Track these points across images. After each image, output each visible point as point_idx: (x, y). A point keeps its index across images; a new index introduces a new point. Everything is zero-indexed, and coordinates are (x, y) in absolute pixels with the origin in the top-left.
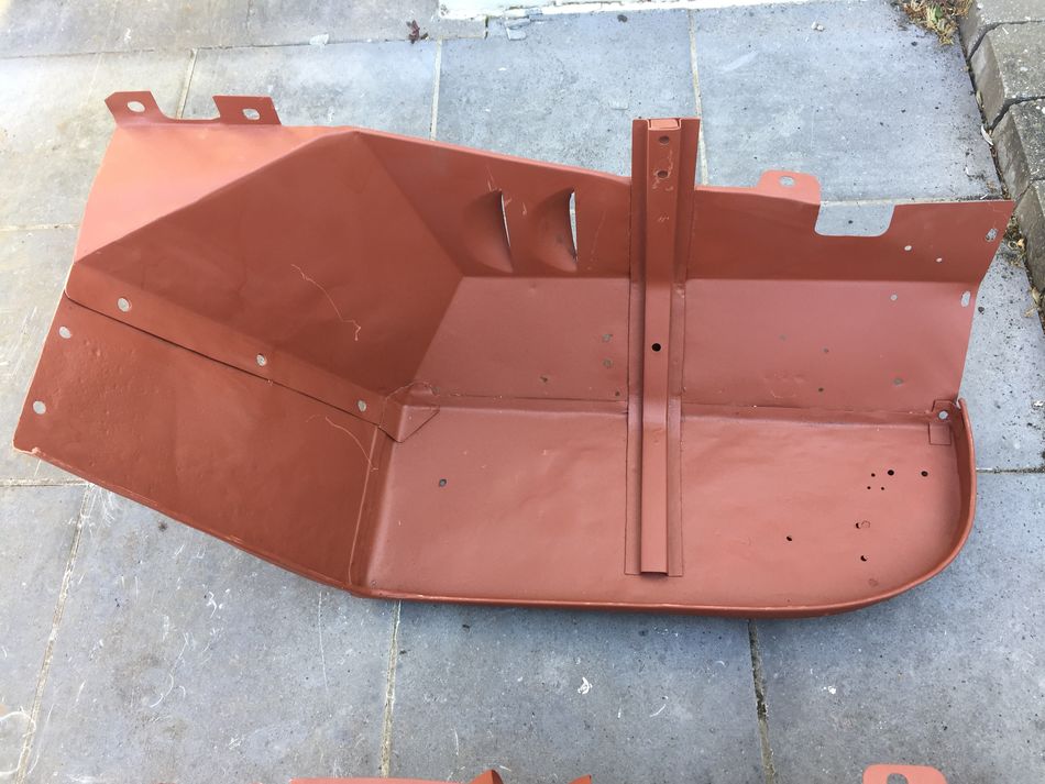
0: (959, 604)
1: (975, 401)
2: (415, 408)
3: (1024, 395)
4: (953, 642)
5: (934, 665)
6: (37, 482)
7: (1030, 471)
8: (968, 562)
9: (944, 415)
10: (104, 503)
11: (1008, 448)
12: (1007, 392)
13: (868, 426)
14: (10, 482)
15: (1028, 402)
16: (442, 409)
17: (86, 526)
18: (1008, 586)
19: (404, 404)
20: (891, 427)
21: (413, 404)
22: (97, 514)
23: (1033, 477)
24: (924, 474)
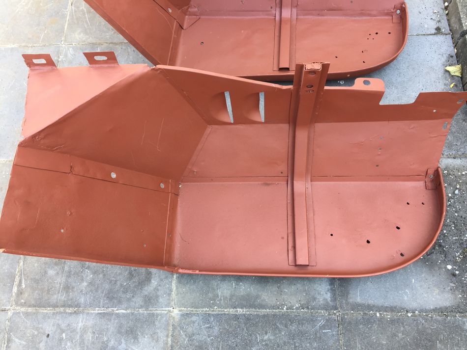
0: (399, 79)
1: (411, 11)
2: (191, 17)
3: (430, 9)
4: (396, 91)
5: (388, 99)
6: (41, 45)
7: (430, 35)
8: (404, 65)
9: (398, 12)
10: (68, 52)
11: (423, 27)
12: (424, 8)
13: (369, 18)
14: (30, 45)
15: (432, 11)
16: (201, 17)
17: (62, 60)
18: (418, 73)
19: (186, 15)
20: (378, 18)
21: (190, 15)
22: (66, 56)
23: (431, 36)
24: (389, 33)
